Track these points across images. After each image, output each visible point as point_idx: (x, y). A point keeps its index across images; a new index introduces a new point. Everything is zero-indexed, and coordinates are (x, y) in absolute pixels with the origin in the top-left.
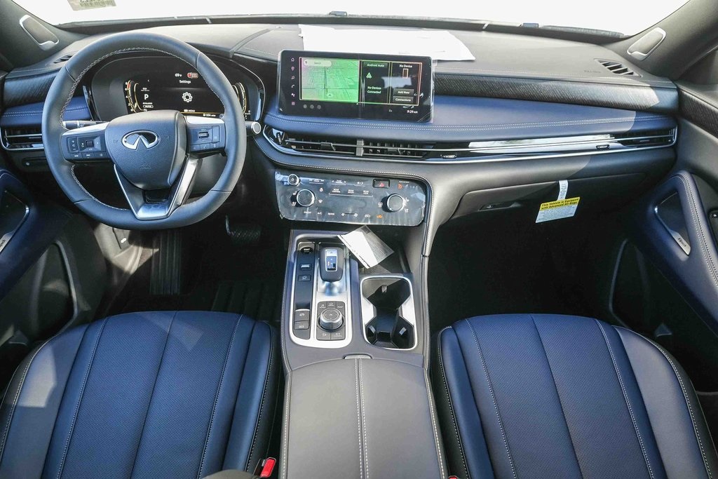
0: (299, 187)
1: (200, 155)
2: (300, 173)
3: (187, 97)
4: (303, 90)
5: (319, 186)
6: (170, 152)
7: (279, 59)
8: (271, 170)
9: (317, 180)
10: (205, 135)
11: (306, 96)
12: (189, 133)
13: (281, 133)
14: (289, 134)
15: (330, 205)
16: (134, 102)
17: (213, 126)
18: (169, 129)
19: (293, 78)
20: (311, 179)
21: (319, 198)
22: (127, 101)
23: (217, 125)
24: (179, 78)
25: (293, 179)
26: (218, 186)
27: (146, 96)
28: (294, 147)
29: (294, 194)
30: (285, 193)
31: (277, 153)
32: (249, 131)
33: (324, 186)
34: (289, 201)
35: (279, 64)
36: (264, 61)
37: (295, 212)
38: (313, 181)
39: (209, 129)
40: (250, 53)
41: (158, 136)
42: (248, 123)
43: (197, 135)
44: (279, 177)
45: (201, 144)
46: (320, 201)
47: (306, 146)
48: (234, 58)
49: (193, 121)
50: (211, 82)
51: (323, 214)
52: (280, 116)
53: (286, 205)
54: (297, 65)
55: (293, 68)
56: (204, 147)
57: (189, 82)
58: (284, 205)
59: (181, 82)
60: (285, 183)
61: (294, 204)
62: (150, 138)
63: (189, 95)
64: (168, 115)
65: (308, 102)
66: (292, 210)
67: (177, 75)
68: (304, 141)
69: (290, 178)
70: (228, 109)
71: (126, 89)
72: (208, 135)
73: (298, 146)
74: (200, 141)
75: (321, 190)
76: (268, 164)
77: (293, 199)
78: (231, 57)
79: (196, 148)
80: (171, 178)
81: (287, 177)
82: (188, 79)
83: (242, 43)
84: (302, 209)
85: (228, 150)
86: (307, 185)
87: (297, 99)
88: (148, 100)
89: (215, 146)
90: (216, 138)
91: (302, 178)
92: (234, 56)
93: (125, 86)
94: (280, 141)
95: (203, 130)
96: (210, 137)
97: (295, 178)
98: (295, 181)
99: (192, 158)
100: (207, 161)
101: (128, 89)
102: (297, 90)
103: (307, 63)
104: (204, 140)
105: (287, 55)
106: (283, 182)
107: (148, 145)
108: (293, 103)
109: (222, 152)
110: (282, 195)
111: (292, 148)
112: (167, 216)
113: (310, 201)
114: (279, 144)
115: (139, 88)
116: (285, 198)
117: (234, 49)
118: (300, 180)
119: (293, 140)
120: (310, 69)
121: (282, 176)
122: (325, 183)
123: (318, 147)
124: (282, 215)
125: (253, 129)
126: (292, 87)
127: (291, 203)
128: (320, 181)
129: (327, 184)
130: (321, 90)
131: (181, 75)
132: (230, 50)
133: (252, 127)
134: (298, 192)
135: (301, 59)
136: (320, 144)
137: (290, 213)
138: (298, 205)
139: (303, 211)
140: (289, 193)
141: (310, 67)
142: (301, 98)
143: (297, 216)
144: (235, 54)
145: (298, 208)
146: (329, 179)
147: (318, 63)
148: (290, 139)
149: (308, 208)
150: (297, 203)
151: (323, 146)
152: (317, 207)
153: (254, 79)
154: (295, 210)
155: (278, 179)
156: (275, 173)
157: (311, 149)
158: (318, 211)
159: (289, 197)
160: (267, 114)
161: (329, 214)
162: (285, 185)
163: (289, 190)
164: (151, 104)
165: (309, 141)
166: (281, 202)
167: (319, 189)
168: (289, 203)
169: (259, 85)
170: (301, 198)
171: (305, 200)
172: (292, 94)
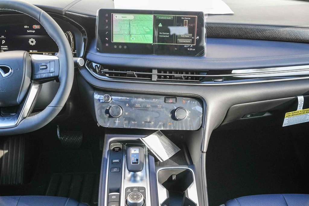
0: (111, 103)
1: (41, 81)
2: (112, 93)
3: (32, 42)
4: (114, 35)
5: (125, 102)
6: (19, 80)
7: (97, 15)
8: (91, 92)
9: (124, 98)
10: (45, 67)
11: (116, 39)
12: (33, 66)
13: (98, 65)
14: (104, 66)
15: (133, 116)
17: (50, 61)
18: (19, 63)
19: (107, 27)
20: (120, 98)
21: (126, 111)
23: (54, 61)
24: (27, 29)
25: (107, 98)
26: (53, 103)
27: (4, 42)
28: (107, 75)
29: (108, 108)
30: (101, 108)
31: (95, 79)
32: (76, 64)
33: (129, 102)
34: (104, 114)
35: (97, 18)
36: (87, 16)
37: (108, 122)
38: (121, 99)
39: (48, 63)
40: (77, 11)
41: (11, 69)
42: (75, 59)
43: (39, 68)
44: (97, 96)
45: (41, 74)
46: (127, 114)
47: (116, 74)
48: (66, 14)
49: (36, 58)
50: (50, 31)
51: (129, 123)
52: (98, 54)
53: (101, 116)
54: (110, 19)
55: (107, 21)
56: (44, 76)
57: (34, 31)
58: (100, 116)
59: (28, 31)
60: (101, 101)
62: (6, 70)
63: (34, 40)
64: (19, 54)
65: (118, 44)
66: (106, 120)
67: (26, 27)
68: (115, 70)
69: (105, 97)
70: (61, 49)
72: (47, 68)
73: (110, 74)
74: (41, 72)
75: (127, 105)
76: (89, 88)
77: (107, 112)
78: (64, 14)
79: (38, 77)
80: (19, 98)
81: (102, 96)
82: (33, 29)
83: (71, 5)
84: (113, 119)
85: (60, 78)
86: (117, 102)
87: (110, 41)
88: (4, 45)
89: (51, 75)
90: (52, 69)
91: (113, 97)
92: (65, 13)
94: (97, 71)
95: (43, 64)
96: (48, 69)
97: (108, 97)
98: (108, 100)
99: (35, 83)
100: (46, 86)
102: (110, 36)
103: (116, 17)
104: (44, 71)
105: (103, 12)
106: (99, 100)
107: (4, 75)
108: (107, 45)
109: (57, 79)
110: (98, 109)
111: (106, 76)
112: (16, 126)
113: (119, 113)
114: (97, 73)
116: (101, 112)
117: (66, 9)
118: (112, 99)
119: (107, 70)
120: (119, 21)
121: (99, 96)
122: (130, 100)
123: (125, 75)
124: (99, 124)
125: (78, 63)
126: (106, 34)
127: (105, 115)
128: (126, 99)
129: (132, 101)
130: (126, 35)
131: (28, 27)
132: (63, 9)
133: (78, 62)
134: (110, 107)
135: (113, 14)
136: (126, 72)
137: (105, 122)
138: (110, 116)
139: (114, 121)
140: (104, 108)
141: (119, 20)
142: (113, 41)
143: (109, 125)
144: (67, 12)
145: (111, 119)
146: (133, 98)
147: (124, 17)
148: (104, 70)
149: (118, 118)
150: (110, 114)
151: (128, 74)
152: (124, 117)
153: (80, 29)
154: (108, 120)
155: (96, 98)
156: (94, 94)
157: (120, 76)
158: (125, 120)
159: (104, 111)
160: (88, 52)
161: (133, 122)
162: (101, 102)
163: (104, 105)
164: (7, 47)
165: (118, 71)
166: (98, 114)
167: (125, 105)
168: (104, 115)
169: (83, 32)
170: (113, 112)
171: (115, 113)
172: (106, 38)
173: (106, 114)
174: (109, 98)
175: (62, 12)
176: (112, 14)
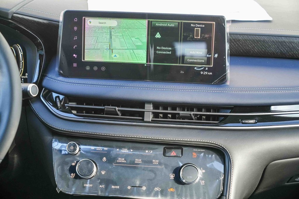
0: (78, 156)
2: (81, 141)
4: (85, 50)
5: (101, 155)
7: (61, 19)
8: (48, 138)
9: (99, 148)
11: (89, 56)
13: (61, 97)
14: (69, 97)
15: (114, 176)
19: (76, 38)
20: (93, 148)
21: (101, 170)
25: (72, 148)
28: (74, 112)
29: (73, 164)
30: (63, 163)
31: (54, 117)
32: (25, 94)
33: (107, 154)
34: (67, 172)
35: (61, 25)
36: (45, 22)
37: (73, 185)
38: (95, 150)
40: (30, 13)
42: (24, 85)
44: (56, 145)
46: (103, 173)
47: (88, 111)
48: (13, 18)
51: (106, 188)
52: (61, 78)
53: (63, 177)
54: (81, 25)
55: (76, 28)
58: (61, 176)
60: (63, 152)
61: (73, 175)
65: (92, 64)
66: (70, 183)
68: (86, 105)
69: (69, 146)
73: (79, 110)
75: (104, 159)
76: (45, 131)
77: (72, 169)
78: (10, 17)
81: (65, 145)
84: (82, 181)
86: (89, 154)
87: (79, 60)
91: (82, 147)
92: (12, 16)
94: (59, 105)
97: (75, 146)
98: (75, 150)
102: (80, 51)
103: (91, 23)
105: (69, 15)
106: (60, 151)
108: (75, 65)
110: (59, 165)
111: (72, 113)
113: (91, 171)
114: (58, 109)
116: (63, 170)
117: (14, 10)
118: (80, 148)
119: (73, 104)
120: (94, 29)
121: (60, 144)
122: (109, 152)
123: (102, 111)
124: (58, 189)
125: (29, 92)
126: (74, 48)
127: (69, 175)
128: (103, 150)
129: (111, 152)
130: (105, 51)
132: (9, 10)
133: (28, 89)
134: (77, 162)
135: (85, 19)
136: (103, 108)
137: (68, 186)
138: (77, 177)
139: (83, 184)
140: (67, 163)
141: (94, 27)
142: (84, 59)
143: (76, 190)
144: (15, 15)
145: (78, 181)
146: (113, 148)
147: (102, 23)
148: (70, 103)
149: (89, 180)
150: (76, 175)
151: (106, 111)
152: (99, 179)
153: (34, 40)
154: (74, 183)
155: (55, 148)
156: (52, 140)
157: (94, 114)
158: (101, 183)
159: (67, 168)
160: (46, 76)
161: (113, 187)
162: (64, 154)
163: (68, 159)
165: (92, 105)
166: (57, 173)
167: (102, 159)
168: (67, 175)
169: (38, 45)
170: (81, 169)
171: (85, 171)
172: (74, 55)
173: (71, 174)
174: (75, 148)
175: (7, 14)
176: (83, 17)
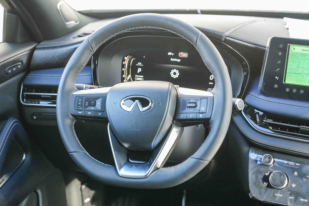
0: (272, 168)
1: (183, 123)
2: (276, 154)
3: (175, 74)
4: (287, 74)
5: (293, 169)
6: (159, 117)
7: (268, 45)
8: (245, 148)
9: (291, 163)
10: (194, 105)
11: (290, 80)
12: (179, 103)
13: (261, 113)
14: (268, 114)
15: (304, 190)
16: (128, 74)
17: (202, 98)
19: (279, 62)
20: (286, 162)
21: (292, 183)
22: (123, 73)
23: (206, 98)
24: (171, 57)
25: (267, 159)
26: (198, 153)
27: (139, 70)
28: (271, 128)
29: (267, 174)
30: (258, 172)
31: (253, 131)
32: (234, 107)
33: (299, 170)
34: (261, 181)
35: (267, 50)
36: (253, 46)
37: (265, 193)
38: (288, 164)
39: (198, 100)
40: (240, 37)
41: (152, 102)
42: (234, 99)
43: (185, 105)
44: (253, 156)
45: (188, 114)
46: (294, 186)
47: (283, 128)
48: (226, 41)
49: (185, 92)
51: (295, 200)
52: (262, 97)
53: (256, 184)
54: (285, 51)
55: (280, 53)
56: (191, 116)
57: (179, 60)
58: (255, 183)
59: (172, 60)
60: (259, 163)
61: (266, 184)
63: (177, 72)
64: (163, 85)
65: (292, 86)
66: (263, 191)
67: (170, 54)
68: (281, 122)
69: (265, 158)
70: (219, 83)
71: (124, 63)
72: (196, 106)
73: (274, 126)
74: (187, 110)
75: (296, 173)
76: (242, 141)
77: (266, 179)
78: (223, 40)
79: (182, 116)
80: (155, 142)
81: (261, 156)
82: (178, 58)
84: (273, 190)
85: (212, 121)
86: (282, 167)
87: (280, 82)
88: (140, 74)
89: (201, 116)
90: (203, 109)
91: (276, 160)
92: (225, 39)
93: (124, 60)
94: (258, 120)
95: (192, 101)
96: (198, 108)
97: (270, 158)
98: (270, 161)
99: (177, 125)
101: (126, 63)
102: (282, 74)
103: (294, 49)
104: (191, 110)
105: (275, 41)
106: (256, 161)
107: (142, 109)
108: (276, 86)
109: (206, 123)
110: (253, 174)
111: (269, 129)
112: (146, 177)
113: (283, 183)
114: (256, 123)
115: (135, 62)
116: (257, 178)
117: (227, 34)
118: (274, 161)
119: (270, 121)
120: (297, 55)
121: (256, 155)
122: (300, 167)
123: (297, 130)
124: (251, 194)
125: (236, 105)
126: (277, 71)
127: (262, 183)
128: (295, 165)
129: (303, 168)
130: (306, 75)
131: (173, 54)
132: (223, 33)
133: (236, 103)
134: (271, 173)
135: (289, 46)
136: (299, 127)
137: (260, 193)
138: (269, 186)
139: (274, 193)
140: (262, 173)
141: (297, 53)
142: (285, 82)
143: (267, 198)
144: (227, 38)
145: (269, 190)
146: (305, 164)
147: (305, 50)
148: (268, 120)
149: (280, 190)
150: (269, 184)
151: (302, 130)
152: (289, 190)
153: (241, 60)
154: (266, 190)
155: (252, 158)
156: (249, 151)
157: (288, 131)
158: (290, 195)
159: (261, 177)
160: (248, 93)
161: (302, 200)
163: (262, 169)
164: (142, 76)
165: (287, 123)
166: (252, 180)
167: (293, 173)
168: (260, 183)
169: (245, 67)
170: (274, 179)
171: (278, 182)
172: (276, 77)
173: (263, 182)
174: (270, 160)
175: (221, 37)
176: (288, 44)
